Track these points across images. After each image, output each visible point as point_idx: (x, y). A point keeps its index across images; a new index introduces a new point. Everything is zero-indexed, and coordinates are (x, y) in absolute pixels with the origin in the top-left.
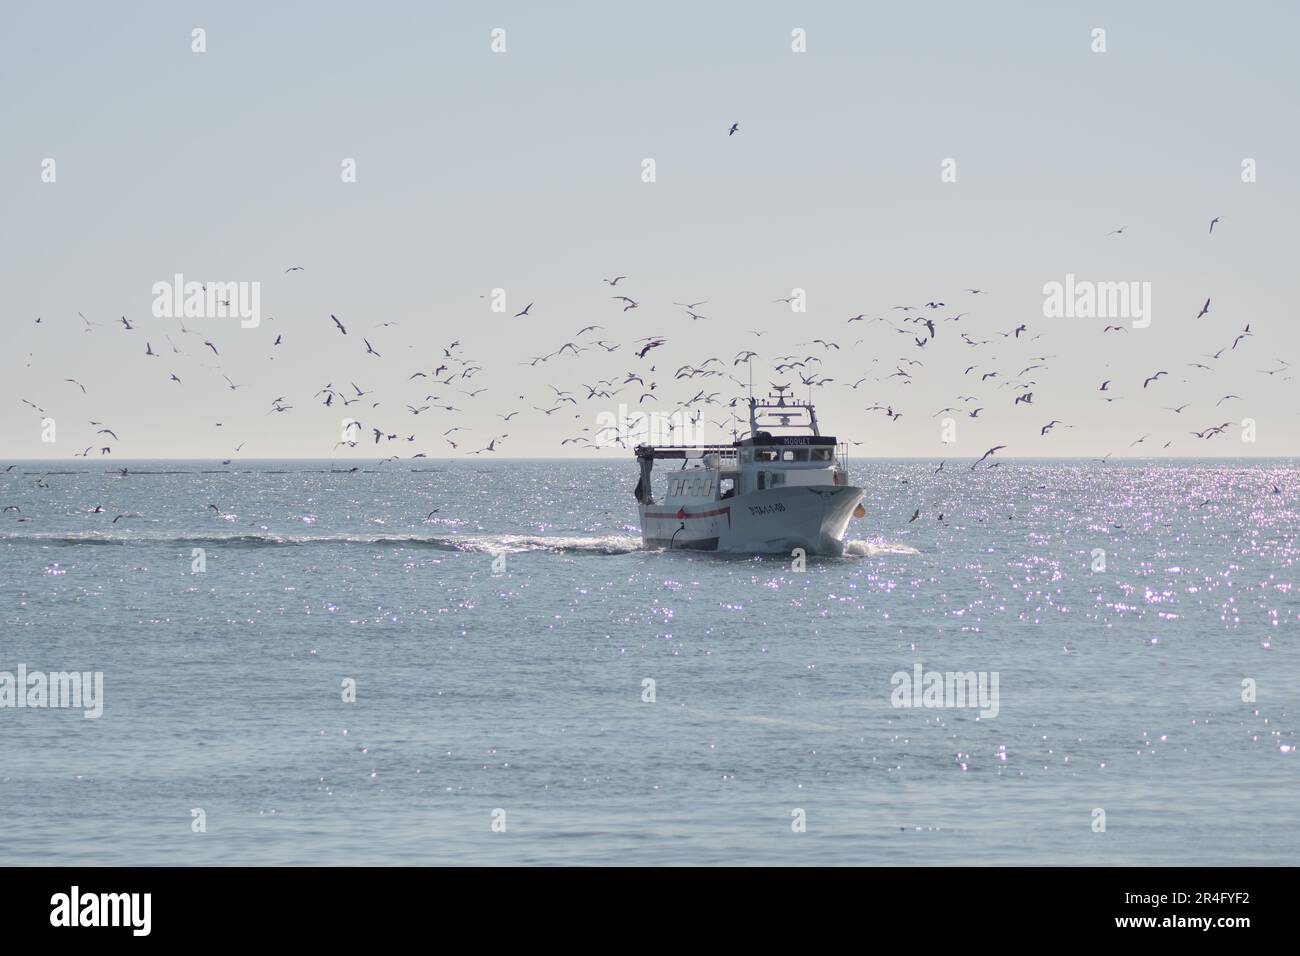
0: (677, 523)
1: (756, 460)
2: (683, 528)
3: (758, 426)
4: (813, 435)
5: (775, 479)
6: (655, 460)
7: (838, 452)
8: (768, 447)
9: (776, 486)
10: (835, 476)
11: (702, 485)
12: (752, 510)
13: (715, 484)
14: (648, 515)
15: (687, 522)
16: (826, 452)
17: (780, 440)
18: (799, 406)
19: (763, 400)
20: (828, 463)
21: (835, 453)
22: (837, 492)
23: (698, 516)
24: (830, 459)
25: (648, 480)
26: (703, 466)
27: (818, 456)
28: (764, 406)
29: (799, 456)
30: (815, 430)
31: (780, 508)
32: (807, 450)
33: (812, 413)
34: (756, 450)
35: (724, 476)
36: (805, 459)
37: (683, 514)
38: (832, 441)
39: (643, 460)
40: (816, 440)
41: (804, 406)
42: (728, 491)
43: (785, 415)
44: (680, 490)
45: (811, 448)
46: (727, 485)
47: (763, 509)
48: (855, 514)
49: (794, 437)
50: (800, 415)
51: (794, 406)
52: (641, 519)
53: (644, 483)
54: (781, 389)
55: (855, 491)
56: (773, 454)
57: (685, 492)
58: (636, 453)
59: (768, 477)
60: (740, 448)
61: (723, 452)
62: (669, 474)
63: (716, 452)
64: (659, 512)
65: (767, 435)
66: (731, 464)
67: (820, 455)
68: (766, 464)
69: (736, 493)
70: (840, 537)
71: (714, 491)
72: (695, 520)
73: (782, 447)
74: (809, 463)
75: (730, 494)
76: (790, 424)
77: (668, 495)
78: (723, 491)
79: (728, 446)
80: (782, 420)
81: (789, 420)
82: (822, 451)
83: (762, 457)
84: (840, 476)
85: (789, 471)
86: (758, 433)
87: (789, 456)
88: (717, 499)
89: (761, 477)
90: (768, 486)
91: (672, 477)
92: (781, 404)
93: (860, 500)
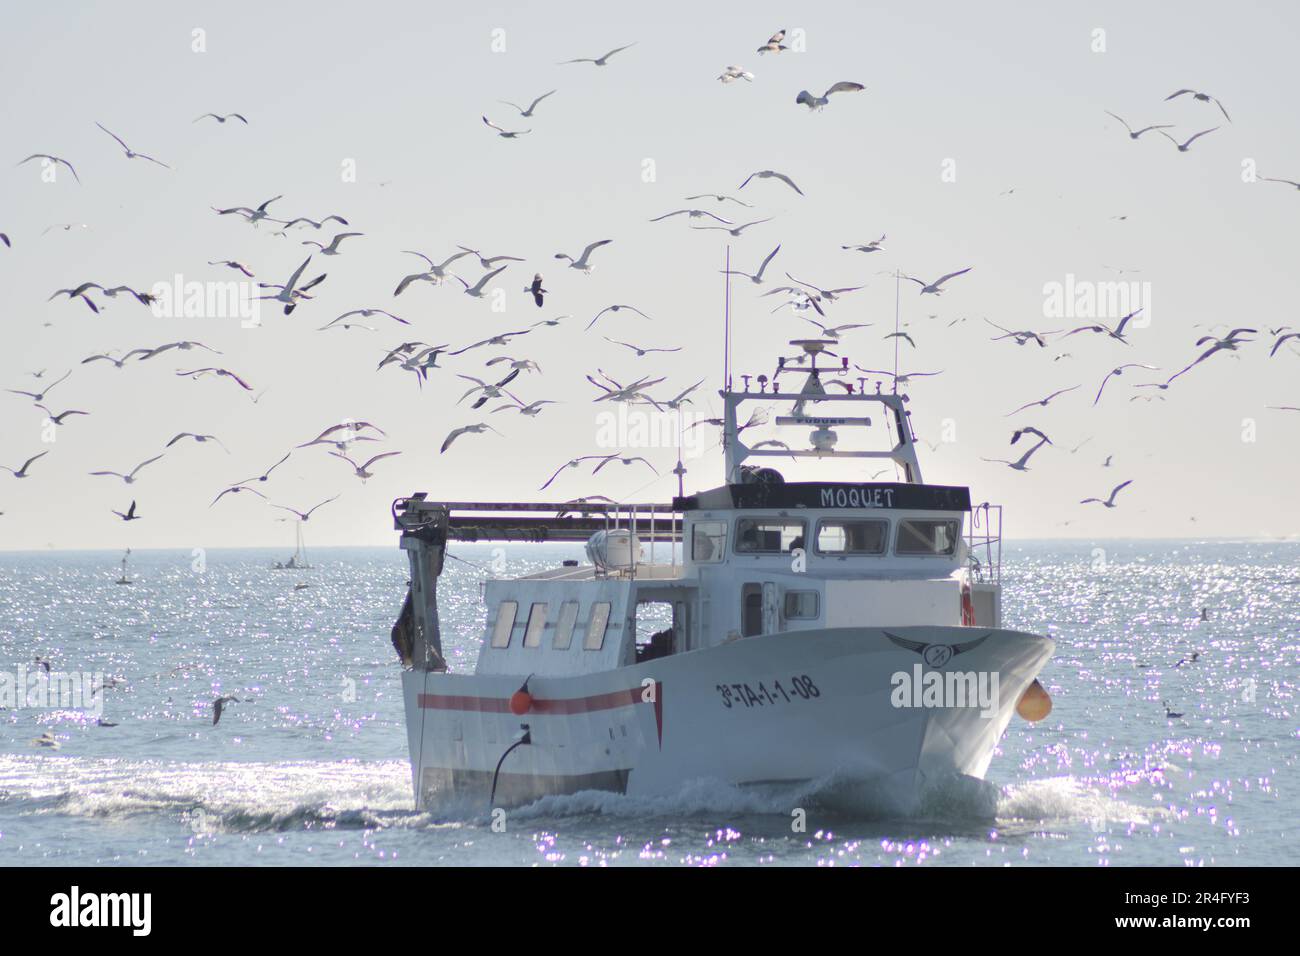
0: (509, 727)
1: (738, 550)
2: (526, 740)
3: (746, 452)
4: (903, 480)
5: (793, 604)
6: (452, 545)
7: (973, 527)
8: (775, 513)
9: (797, 626)
10: (965, 599)
11: (583, 618)
12: (726, 693)
13: (620, 618)
14: (427, 701)
15: (543, 725)
16: (941, 530)
17: (809, 494)
18: (863, 397)
19: (762, 379)
20: (946, 561)
21: (965, 531)
22: (970, 646)
23: (571, 707)
24: (950, 551)
25: (431, 600)
26: (586, 564)
27: (916, 542)
28: (762, 396)
29: (863, 539)
30: (910, 466)
31: (807, 688)
32: (884, 525)
33: (901, 417)
34: (742, 521)
35: (647, 593)
36: (879, 550)
37: (528, 700)
38: (959, 498)
39: (416, 544)
40: (912, 494)
41: (878, 397)
42: (655, 638)
43: (824, 423)
44: (519, 632)
45: (896, 517)
46: (656, 618)
47: (757, 692)
48: (1020, 710)
49: (847, 487)
50: (866, 422)
51: (850, 396)
52: (408, 710)
53: (420, 609)
54: (813, 347)
55: (1021, 645)
56: (789, 534)
57: (536, 636)
58: (399, 523)
59: (772, 599)
60: (695, 514)
61: (643, 525)
62: (491, 586)
63: (624, 523)
64: (458, 693)
65: (772, 476)
66: (665, 557)
67: (924, 539)
68: (767, 561)
69: (680, 641)
70: (979, 768)
71: (617, 637)
72: (563, 718)
73: (813, 515)
74: (890, 561)
75: (662, 645)
76: (836, 447)
77: (488, 646)
78: (644, 638)
79: (661, 509)
80: (815, 437)
81: (833, 437)
82: (928, 528)
83: (757, 541)
84: (980, 601)
85: (829, 583)
86: (746, 471)
87: (832, 538)
88: (625, 662)
89: (753, 599)
90: (771, 625)
91: (497, 592)
92: (814, 391)
93: (1036, 669)
